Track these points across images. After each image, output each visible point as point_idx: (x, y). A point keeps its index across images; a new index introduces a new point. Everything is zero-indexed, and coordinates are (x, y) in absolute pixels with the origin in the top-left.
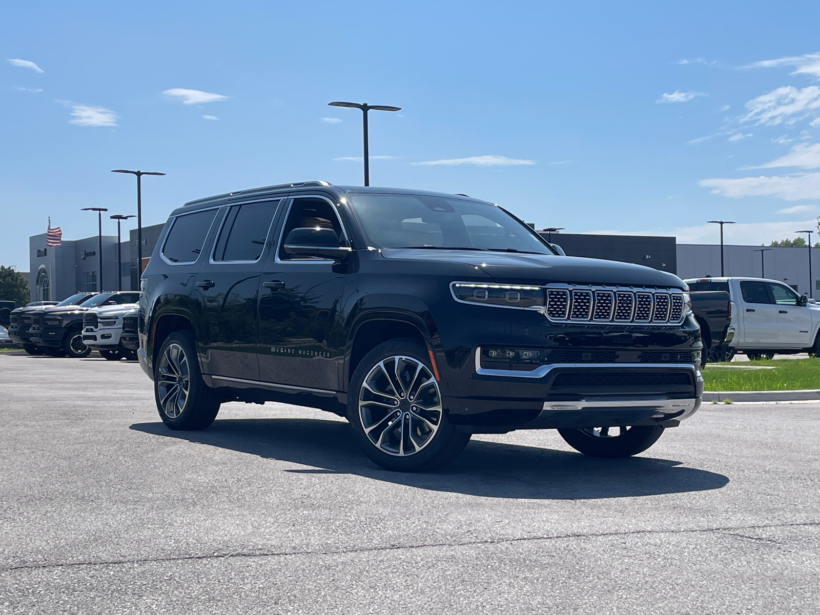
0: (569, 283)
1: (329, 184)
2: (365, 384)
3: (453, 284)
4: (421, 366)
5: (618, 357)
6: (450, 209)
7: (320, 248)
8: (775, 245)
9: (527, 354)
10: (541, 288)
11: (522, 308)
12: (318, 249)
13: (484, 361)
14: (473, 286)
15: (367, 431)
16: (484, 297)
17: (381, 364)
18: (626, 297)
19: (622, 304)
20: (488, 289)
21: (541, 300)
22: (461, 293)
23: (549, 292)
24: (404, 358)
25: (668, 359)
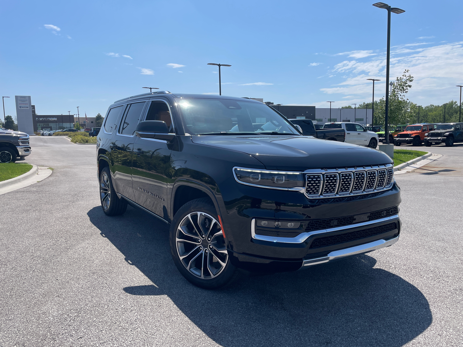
0: (322, 169)
1: (169, 92)
2: (179, 228)
3: (235, 169)
4: (214, 221)
5: (355, 219)
6: (239, 108)
7: (156, 134)
8: (343, 108)
9: (290, 225)
10: (301, 173)
11: (287, 189)
12: (155, 135)
13: (257, 230)
14: (249, 170)
15: (181, 258)
16: (258, 179)
17: (189, 216)
18: (361, 175)
19: (358, 180)
20: (261, 173)
21: (301, 182)
22: (241, 175)
23: (307, 176)
24: (203, 214)
25: (385, 215)
